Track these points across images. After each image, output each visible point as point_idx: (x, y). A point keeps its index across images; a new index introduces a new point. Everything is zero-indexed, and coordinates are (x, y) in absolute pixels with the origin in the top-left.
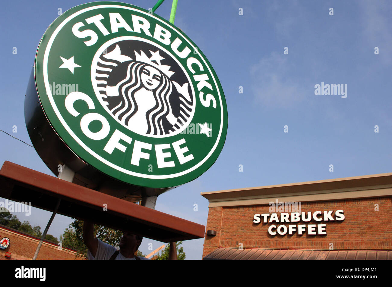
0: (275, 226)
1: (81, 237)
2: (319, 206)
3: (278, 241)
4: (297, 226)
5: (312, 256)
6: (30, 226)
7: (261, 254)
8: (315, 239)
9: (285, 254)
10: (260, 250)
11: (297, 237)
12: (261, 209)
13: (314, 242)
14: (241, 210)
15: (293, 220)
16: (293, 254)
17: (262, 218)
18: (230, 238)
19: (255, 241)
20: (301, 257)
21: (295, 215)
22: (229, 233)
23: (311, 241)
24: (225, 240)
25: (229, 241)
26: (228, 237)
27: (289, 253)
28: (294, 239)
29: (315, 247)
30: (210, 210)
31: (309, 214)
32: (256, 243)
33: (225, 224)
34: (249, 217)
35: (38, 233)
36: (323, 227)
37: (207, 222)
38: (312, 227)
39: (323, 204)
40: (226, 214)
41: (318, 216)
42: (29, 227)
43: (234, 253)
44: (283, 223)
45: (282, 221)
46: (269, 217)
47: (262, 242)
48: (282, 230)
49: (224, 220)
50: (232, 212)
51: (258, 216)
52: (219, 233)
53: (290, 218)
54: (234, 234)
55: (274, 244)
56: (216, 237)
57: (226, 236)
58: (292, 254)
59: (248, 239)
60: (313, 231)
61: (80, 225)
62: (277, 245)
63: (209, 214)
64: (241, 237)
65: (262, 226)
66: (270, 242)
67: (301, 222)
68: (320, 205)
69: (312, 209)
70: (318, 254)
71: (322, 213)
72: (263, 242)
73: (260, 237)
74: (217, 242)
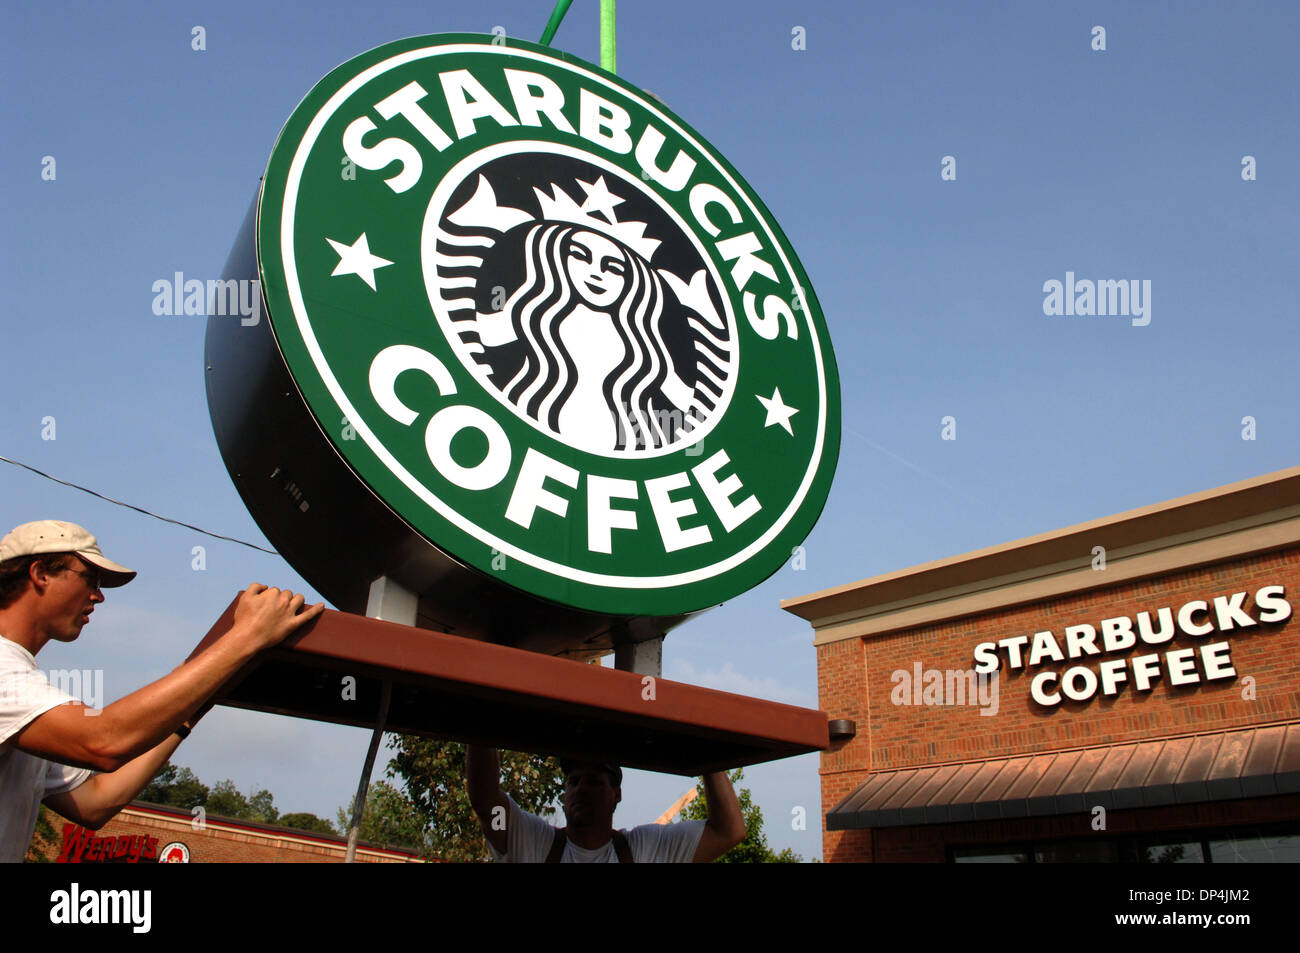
0: (1052, 676)
1: (428, 803)
2: (1195, 583)
3: (1070, 721)
4: (1127, 663)
5: (1198, 754)
6: (238, 794)
7: (1022, 771)
8: (1199, 696)
9: (1100, 765)
10: (1013, 762)
11: (1134, 701)
12: (993, 624)
13: (1198, 708)
14: (926, 637)
15: (1111, 645)
16: (1130, 759)
17: (1002, 653)
18: (906, 737)
19: (994, 734)
20: (1160, 767)
21: (1116, 627)
22: (897, 719)
23: (1184, 705)
24: (887, 745)
25: (903, 748)
26: (897, 734)
27: (1115, 757)
28: (1124, 707)
29: (1203, 723)
30: (821, 654)
31: (1165, 615)
32: (997, 740)
33: (882, 692)
34: (958, 658)
35: (268, 812)
36: (1218, 654)
37: (820, 696)
38: (1183, 660)
39: (1208, 576)
40: (877, 659)
41: (1197, 617)
42: (234, 798)
43: (927, 784)
44: (1077, 662)
45: (1074, 653)
46: (1025, 649)
47: (1015, 734)
48: (1079, 683)
49: (874, 680)
50: (897, 648)
51: (987, 651)
52: (864, 726)
53: (1099, 640)
54: (918, 722)
55: (1057, 734)
56: (857, 741)
57: (891, 730)
58: (1125, 761)
59: (965, 732)
60: (1186, 672)
61: (420, 763)
62: (1068, 735)
63: (819, 669)
64: (942, 728)
65: (1009, 680)
66: (1043, 731)
67: (1141, 647)
68: (1197, 579)
69: (1170, 599)
70: (1216, 744)
71: (1208, 606)
72: (1019, 733)
73: (1005, 719)
74: (864, 755)
